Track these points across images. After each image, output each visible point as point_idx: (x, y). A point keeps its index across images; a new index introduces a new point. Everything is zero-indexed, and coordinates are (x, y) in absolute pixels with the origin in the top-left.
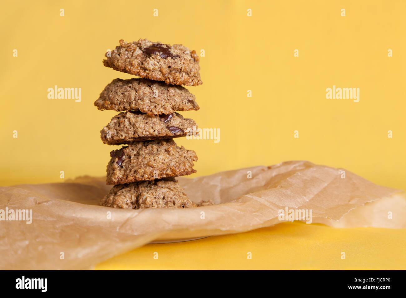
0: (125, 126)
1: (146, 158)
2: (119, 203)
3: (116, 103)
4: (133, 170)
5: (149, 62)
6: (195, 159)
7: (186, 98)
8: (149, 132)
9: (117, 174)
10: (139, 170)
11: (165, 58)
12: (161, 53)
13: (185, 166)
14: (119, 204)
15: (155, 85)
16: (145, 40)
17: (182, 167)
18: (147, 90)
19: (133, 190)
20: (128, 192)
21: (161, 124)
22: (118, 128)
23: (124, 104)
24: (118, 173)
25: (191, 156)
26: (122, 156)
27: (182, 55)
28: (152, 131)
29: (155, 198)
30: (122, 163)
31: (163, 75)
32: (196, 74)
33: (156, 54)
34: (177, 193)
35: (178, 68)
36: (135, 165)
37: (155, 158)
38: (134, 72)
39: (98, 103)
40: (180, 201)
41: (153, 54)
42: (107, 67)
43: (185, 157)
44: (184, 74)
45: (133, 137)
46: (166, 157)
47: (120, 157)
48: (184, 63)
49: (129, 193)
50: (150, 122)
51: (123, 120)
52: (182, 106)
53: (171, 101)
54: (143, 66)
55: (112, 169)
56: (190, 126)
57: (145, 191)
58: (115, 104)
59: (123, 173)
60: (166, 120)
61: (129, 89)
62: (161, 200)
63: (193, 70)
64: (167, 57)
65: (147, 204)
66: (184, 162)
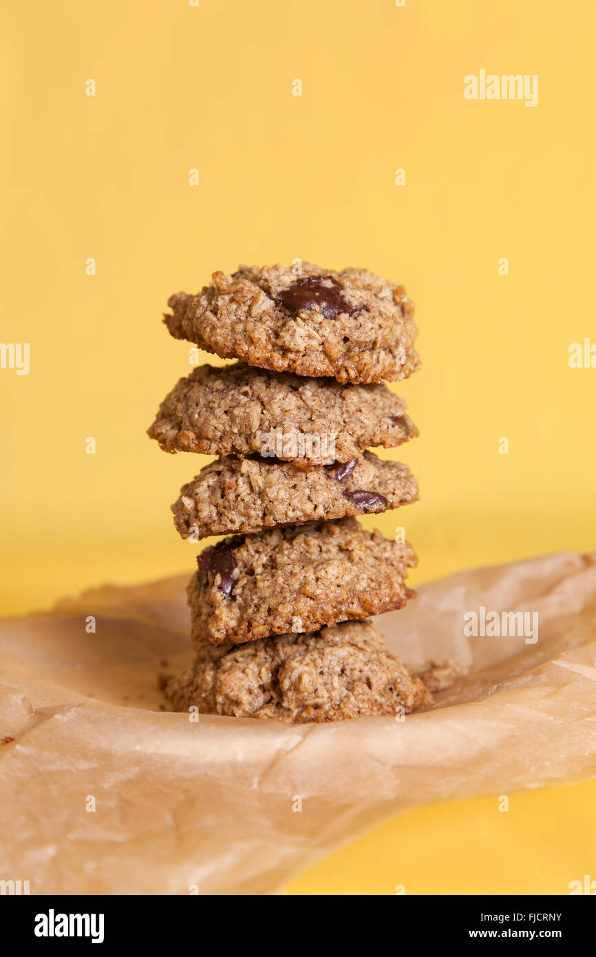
0: (239, 495)
1: (296, 574)
2: (232, 691)
3: (210, 437)
4: (264, 607)
5: (295, 331)
6: (411, 563)
7: (386, 411)
8: (302, 510)
9: (224, 618)
10: (280, 608)
11: (335, 318)
12: (324, 304)
13: (391, 586)
14: (232, 694)
15: (308, 387)
16: (276, 268)
17: (385, 591)
18: (292, 401)
19: (262, 654)
20: (250, 658)
21: (331, 486)
22: (220, 501)
23: (233, 438)
24: (224, 614)
25: (402, 557)
26: (232, 569)
27: (374, 305)
28: (309, 507)
29: (322, 673)
30: (233, 587)
31: (332, 361)
32: (410, 348)
33: (311, 310)
34: (375, 656)
35: (368, 340)
36: (267, 593)
37: (319, 574)
38: (258, 359)
39: (162, 433)
40: (385, 679)
41: (303, 310)
42: (179, 339)
43: (387, 559)
44: (383, 353)
45: (262, 524)
46: (346, 569)
47: (227, 570)
48: (380, 327)
49: (253, 662)
50: (303, 483)
51: (234, 479)
52: (381, 436)
53: (352, 425)
54: (279, 342)
55: (208, 604)
56: (400, 484)
57: (295, 657)
58: (208, 439)
59: (239, 615)
60: (341, 474)
61: (243, 399)
62: (336, 679)
63: (404, 340)
64: (339, 313)
65: (303, 692)
66: (388, 575)
